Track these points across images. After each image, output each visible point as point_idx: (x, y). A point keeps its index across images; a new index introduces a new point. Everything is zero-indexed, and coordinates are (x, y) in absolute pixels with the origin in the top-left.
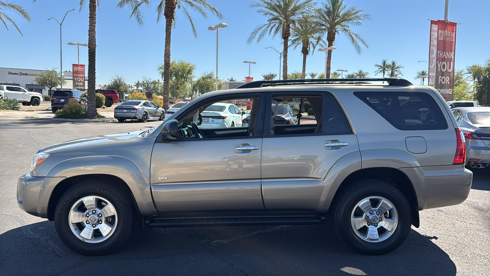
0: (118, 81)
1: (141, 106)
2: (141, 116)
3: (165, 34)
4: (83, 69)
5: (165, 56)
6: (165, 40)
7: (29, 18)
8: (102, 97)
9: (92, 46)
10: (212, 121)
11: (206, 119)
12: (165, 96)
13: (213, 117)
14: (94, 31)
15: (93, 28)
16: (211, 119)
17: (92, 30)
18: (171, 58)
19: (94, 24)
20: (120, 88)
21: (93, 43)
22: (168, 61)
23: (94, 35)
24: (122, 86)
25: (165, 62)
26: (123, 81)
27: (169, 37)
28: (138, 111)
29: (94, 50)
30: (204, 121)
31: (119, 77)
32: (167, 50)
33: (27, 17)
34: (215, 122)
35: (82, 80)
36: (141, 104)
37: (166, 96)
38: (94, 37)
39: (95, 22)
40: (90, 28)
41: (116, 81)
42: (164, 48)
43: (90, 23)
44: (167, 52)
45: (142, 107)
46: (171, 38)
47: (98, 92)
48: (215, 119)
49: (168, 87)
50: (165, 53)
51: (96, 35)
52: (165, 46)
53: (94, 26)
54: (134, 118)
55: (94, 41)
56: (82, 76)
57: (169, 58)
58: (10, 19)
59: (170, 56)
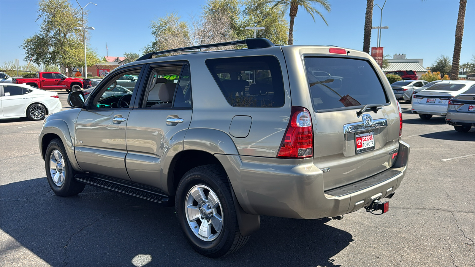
0: (443, 61)
1: (410, 86)
2: (408, 97)
3: (459, 4)
4: (381, 51)
5: (456, 30)
6: (458, 12)
7: (329, 9)
8: (397, 79)
9: (367, 28)
10: (439, 102)
11: (432, 99)
12: (452, 75)
13: (440, 97)
14: (371, 13)
15: (370, 10)
16: (438, 100)
17: (369, 12)
18: (463, 32)
19: (371, 6)
20: (445, 68)
21: (369, 26)
22: (459, 35)
23: (370, 17)
24: (447, 66)
25: (455, 37)
26: (449, 61)
27: (463, 8)
28: (405, 91)
29: (369, 32)
30: (430, 102)
31: (445, 57)
32: (459, 23)
33: (328, 9)
34: (443, 103)
35: (380, 62)
36: (411, 84)
37: (454, 75)
38: (369, 19)
39: (373, 4)
40: (367, 11)
41: (441, 62)
42: (457, 21)
43: (367, 6)
44: (459, 26)
45: (411, 88)
46: (466, 9)
47: (397, 74)
48: (442, 100)
49: (457, 65)
50: (457, 27)
51: (372, 16)
52: (457, 18)
53: (371, 9)
54: (400, 99)
55: (369, 23)
56: (379, 58)
57: (461, 32)
58: (318, 13)
59: (463, 29)
